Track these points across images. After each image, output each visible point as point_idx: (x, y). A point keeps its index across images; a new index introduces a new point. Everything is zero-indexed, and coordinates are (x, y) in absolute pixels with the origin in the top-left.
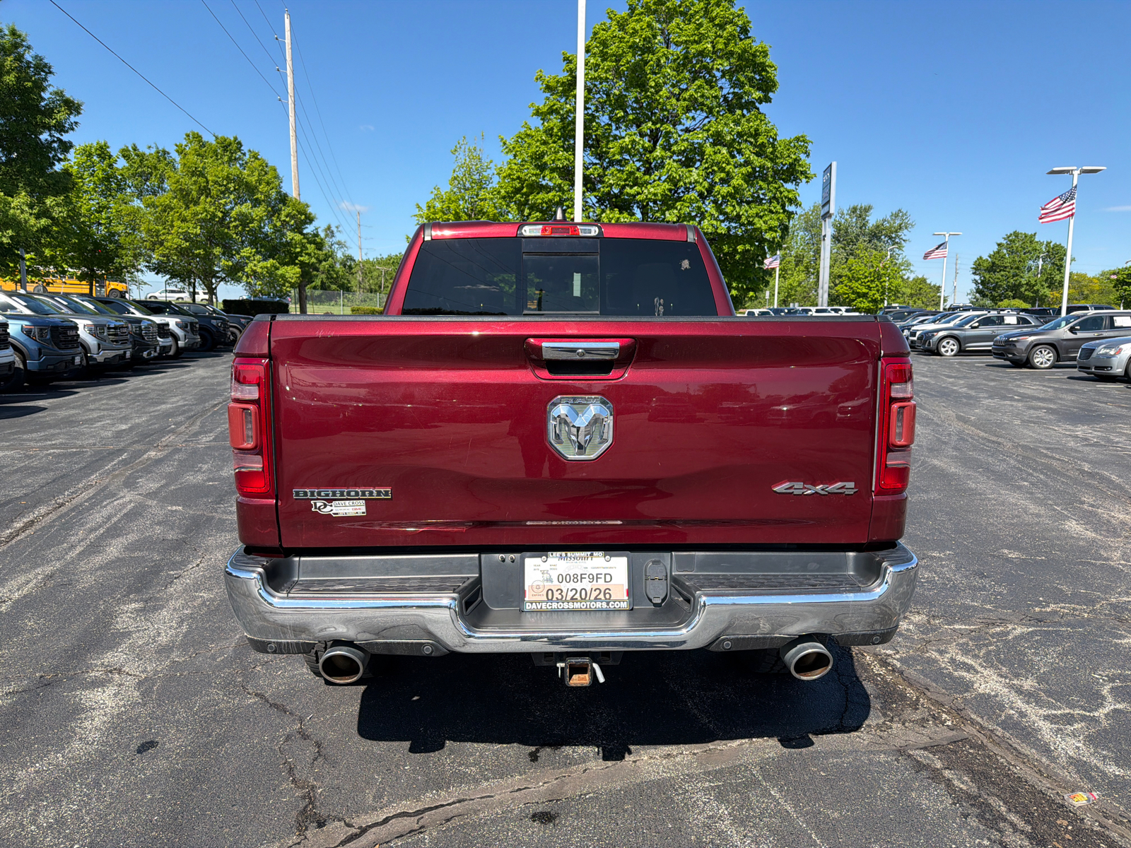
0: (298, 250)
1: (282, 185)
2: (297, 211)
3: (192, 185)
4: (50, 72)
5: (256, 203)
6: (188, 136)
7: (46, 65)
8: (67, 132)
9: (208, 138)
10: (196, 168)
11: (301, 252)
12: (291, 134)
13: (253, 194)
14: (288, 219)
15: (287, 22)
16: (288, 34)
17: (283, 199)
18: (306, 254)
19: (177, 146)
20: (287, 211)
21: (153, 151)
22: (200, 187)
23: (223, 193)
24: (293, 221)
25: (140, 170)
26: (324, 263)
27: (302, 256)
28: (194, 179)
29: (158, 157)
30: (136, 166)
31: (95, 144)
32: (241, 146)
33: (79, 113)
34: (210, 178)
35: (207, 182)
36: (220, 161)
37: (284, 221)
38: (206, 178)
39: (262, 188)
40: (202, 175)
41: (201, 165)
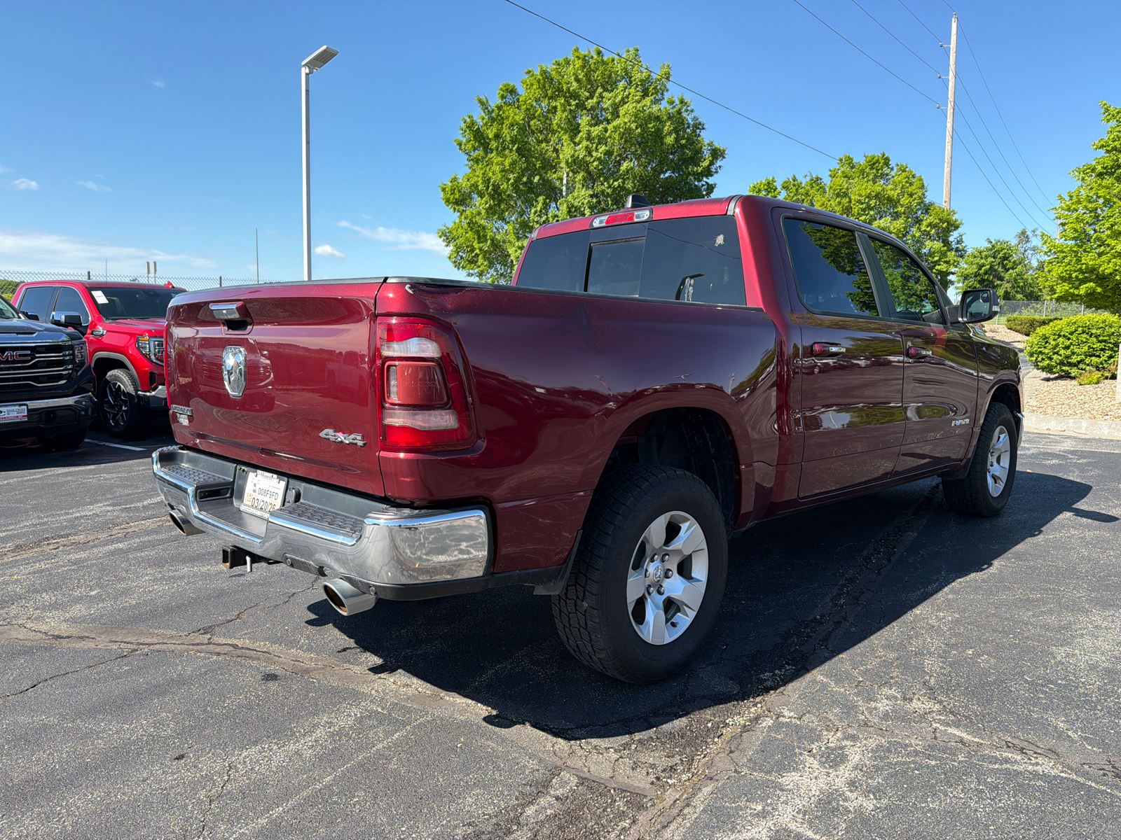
0: (936, 259)
1: (926, 194)
2: (940, 219)
3: (836, 206)
4: (704, 129)
5: (896, 216)
6: (841, 160)
7: (700, 124)
8: (712, 175)
9: (860, 160)
10: (840, 190)
11: (939, 260)
12: (947, 140)
13: (895, 207)
14: (929, 229)
15: (954, 26)
16: (954, 38)
17: (927, 209)
18: (945, 262)
19: (830, 171)
20: (928, 221)
21: (808, 179)
22: (843, 207)
23: (864, 210)
24: (934, 230)
25: (795, 198)
26: (1011, 271)
27: (939, 265)
28: (838, 200)
29: (811, 184)
30: (792, 195)
31: (764, 181)
32: (889, 161)
33: (724, 157)
34: (853, 197)
35: (850, 202)
36: (865, 180)
37: (925, 231)
38: (850, 198)
39: (905, 200)
40: (846, 195)
41: (845, 187)
